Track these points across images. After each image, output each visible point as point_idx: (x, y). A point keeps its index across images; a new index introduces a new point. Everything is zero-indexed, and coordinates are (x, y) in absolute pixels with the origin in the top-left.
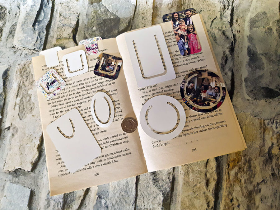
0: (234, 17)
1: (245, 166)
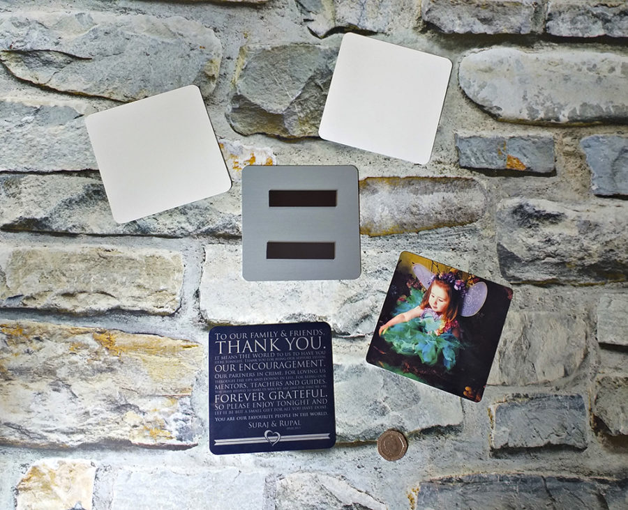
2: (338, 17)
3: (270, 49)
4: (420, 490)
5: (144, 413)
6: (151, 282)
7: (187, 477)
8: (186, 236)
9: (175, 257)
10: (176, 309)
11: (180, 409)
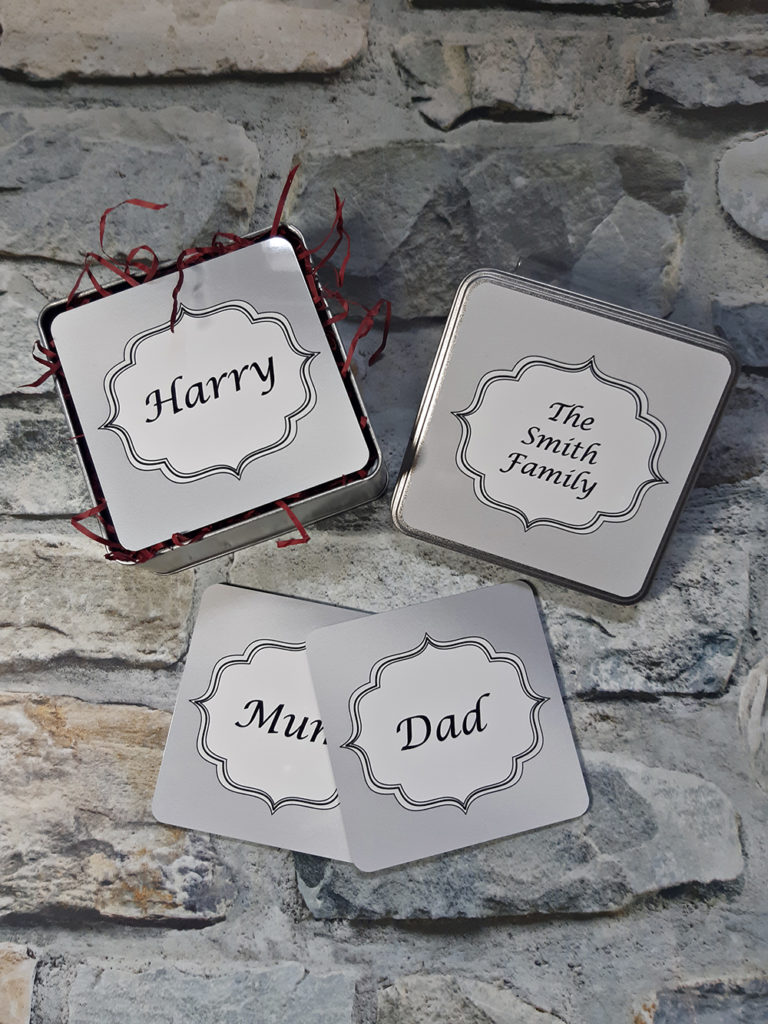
0: (619, 705)
1: (41, 759)
2: (477, 89)
3: (349, 155)
4: (658, 1008)
5: (122, 858)
6: (133, 605)
7: (206, 981)
10: (179, 654)
11: (191, 849)
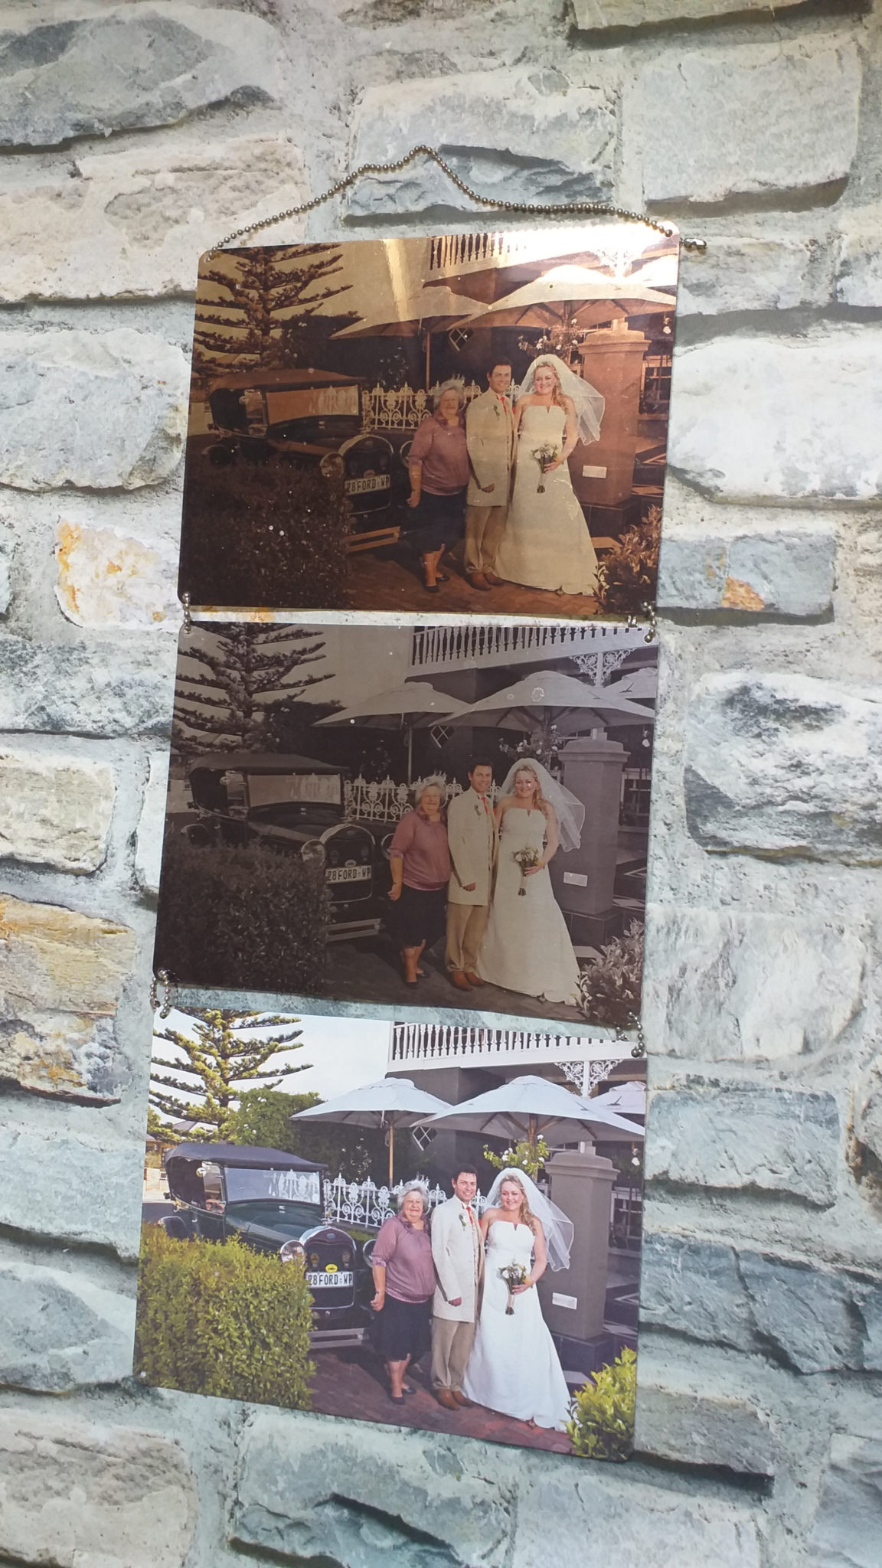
5: (41, 1038)
6: (63, 816)
7: (101, 1154)
8: (120, 735)
9: (101, 772)
10: (98, 864)
11: (97, 1037)
